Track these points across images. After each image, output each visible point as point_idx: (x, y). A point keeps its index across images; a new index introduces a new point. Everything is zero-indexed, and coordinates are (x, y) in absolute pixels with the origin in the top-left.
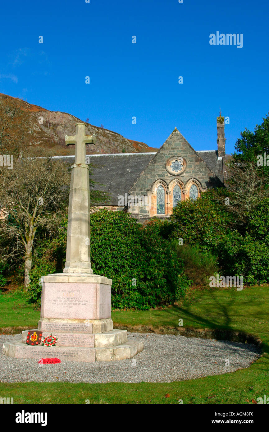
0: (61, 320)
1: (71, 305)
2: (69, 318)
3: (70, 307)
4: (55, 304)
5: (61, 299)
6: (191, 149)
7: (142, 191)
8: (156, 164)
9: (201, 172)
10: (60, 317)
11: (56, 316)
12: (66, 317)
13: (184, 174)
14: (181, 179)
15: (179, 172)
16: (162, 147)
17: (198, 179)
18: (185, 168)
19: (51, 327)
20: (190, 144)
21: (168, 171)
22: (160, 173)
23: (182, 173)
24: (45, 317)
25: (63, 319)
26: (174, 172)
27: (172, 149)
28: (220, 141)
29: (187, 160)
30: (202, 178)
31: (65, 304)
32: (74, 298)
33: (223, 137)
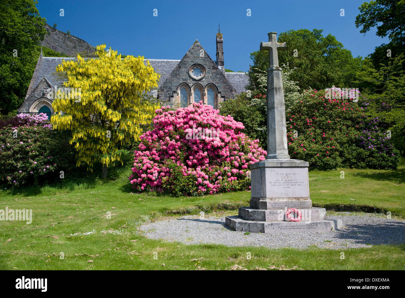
0: (281, 199)
1: (288, 186)
2: (288, 197)
3: (288, 188)
4: (275, 185)
5: (280, 181)
6: (209, 59)
7: (169, 92)
8: (180, 70)
9: (217, 78)
10: (281, 196)
11: (276, 196)
12: (285, 196)
13: (204, 80)
14: (201, 83)
15: (199, 77)
16: (186, 55)
17: (215, 84)
18: (204, 74)
19: (275, 205)
20: (208, 54)
21: (190, 77)
22: (184, 77)
23: (202, 79)
24: (267, 197)
25: (283, 198)
26: (195, 77)
27: (193, 57)
28: (220, 54)
29: (206, 67)
30: (218, 83)
31: (284, 185)
32: (291, 180)
33: (222, 50)
